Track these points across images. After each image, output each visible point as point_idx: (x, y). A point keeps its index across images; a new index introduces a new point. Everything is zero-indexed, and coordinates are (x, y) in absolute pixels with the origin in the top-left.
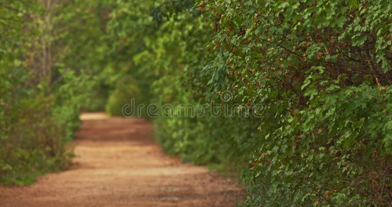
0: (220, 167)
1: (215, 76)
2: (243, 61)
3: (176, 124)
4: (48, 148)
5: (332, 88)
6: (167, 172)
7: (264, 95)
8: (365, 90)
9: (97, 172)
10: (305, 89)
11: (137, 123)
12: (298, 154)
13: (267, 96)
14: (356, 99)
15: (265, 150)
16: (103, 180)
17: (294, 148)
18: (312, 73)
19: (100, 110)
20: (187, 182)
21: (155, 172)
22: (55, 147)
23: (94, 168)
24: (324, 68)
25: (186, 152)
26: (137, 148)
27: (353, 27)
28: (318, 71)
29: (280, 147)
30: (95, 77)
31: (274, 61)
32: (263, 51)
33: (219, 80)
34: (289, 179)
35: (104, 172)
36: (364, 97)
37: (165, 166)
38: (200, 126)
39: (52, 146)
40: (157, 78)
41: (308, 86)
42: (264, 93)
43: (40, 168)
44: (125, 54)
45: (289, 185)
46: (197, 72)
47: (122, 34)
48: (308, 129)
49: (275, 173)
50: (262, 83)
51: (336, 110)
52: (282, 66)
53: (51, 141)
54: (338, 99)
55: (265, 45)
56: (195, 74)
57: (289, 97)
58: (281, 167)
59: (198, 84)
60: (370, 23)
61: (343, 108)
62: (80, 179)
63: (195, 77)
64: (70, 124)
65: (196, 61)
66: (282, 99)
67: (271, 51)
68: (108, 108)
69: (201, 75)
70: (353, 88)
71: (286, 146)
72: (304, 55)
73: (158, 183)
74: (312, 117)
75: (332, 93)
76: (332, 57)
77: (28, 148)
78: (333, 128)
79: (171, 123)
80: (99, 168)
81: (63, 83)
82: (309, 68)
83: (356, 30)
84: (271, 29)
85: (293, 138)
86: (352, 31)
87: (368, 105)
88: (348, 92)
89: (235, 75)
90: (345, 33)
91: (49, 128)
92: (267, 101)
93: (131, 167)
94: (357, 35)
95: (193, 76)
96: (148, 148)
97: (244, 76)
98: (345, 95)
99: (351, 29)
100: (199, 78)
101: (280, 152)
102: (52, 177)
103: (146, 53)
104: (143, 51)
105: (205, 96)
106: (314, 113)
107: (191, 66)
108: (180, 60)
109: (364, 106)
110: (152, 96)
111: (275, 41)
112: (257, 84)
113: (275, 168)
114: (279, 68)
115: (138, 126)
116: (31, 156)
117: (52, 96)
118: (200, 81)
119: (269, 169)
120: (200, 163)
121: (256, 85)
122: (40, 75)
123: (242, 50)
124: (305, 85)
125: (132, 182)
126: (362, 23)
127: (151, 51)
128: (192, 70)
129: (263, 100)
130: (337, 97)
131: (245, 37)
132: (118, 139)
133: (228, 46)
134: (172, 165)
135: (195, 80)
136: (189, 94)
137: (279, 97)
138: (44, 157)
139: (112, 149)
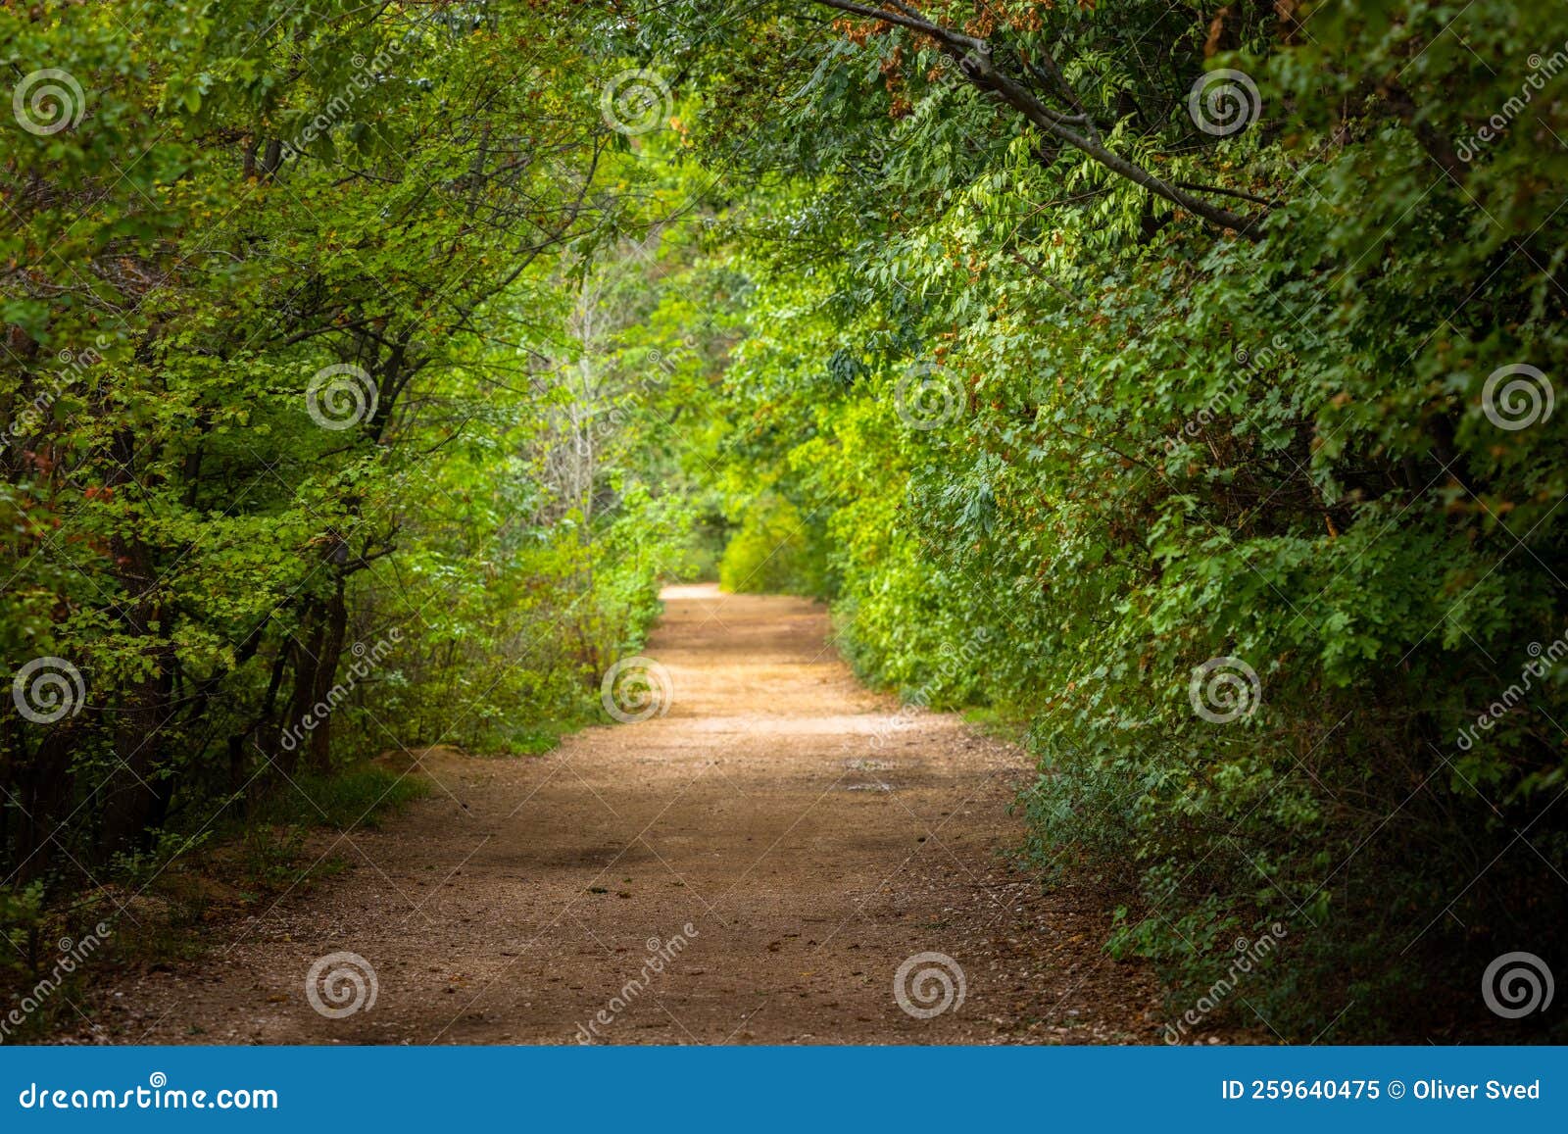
0: (992, 715)
1: (972, 509)
2: (1032, 478)
3: (889, 614)
4: (585, 668)
5: (1212, 543)
6: (865, 725)
7: (1075, 552)
8: (1286, 546)
9: (700, 725)
10: (1154, 543)
11: (797, 610)
12: (1147, 683)
13: (1080, 556)
14: (1265, 567)
15: (1080, 674)
16: (715, 742)
17: (1142, 669)
18: (1169, 510)
19: (707, 577)
20: (912, 750)
21: (838, 726)
22: (600, 664)
23: (693, 715)
24: (1197, 500)
25: (912, 681)
26: (795, 669)
27: (1266, 409)
28: (1182, 505)
29: (1111, 669)
30: (696, 499)
31: (1096, 479)
32: (1073, 458)
33: (982, 516)
34: (1127, 737)
35: (716, 725)
36: (1282, 561)
37: (863, 712)
38: (945, 619)
39: (594, 663)
40: (846, 504)
41: (1161, 538)
42: (1076, 549)
43: (567, 715)
44: (768, 444)
45: (1126, 750)
46: (932, 496)
47: (761, 397)
48: (1162, 629)
49: (1095, 724)
50: (1070, 527)
51: (1223, 587)
52: (1114, 491)
53: (593, 650)
54: (1224, 566)
55: (1077, 445)
56: (928, 499)
57: (1131, 557)
58: (1109, 711)
59: (936, 524)
60: (1302, 400)
61: (1237, 585)
62: (660, 742)
63: (928, 509)
64: (638, 612)
65: (930, 470)
66: (1115, 562)
67: (1089, 457)
68: (725, 572)
69: (943, 505)
70: (1259, 541)
71: (1124, 666)
72: (1161, 467)
73: (844, 749)
74: (1174, 602)
75: (1212, 552)
76: (1223, 473)
77: (539, 667)
78: (1216, 626)
79: (877, 610)
80: (707, 715)
81: (619, 512)
82: (1166, 498)
83: (1271, 415)
84: (1089, 411)
85: (1139, 648)
86: (1261, 419)
87: (1292, 577)
88: (1248, 551)
89: (1015, 506)
90: (1246, 421)
91: (587, 619)
92: (1082, 567)
93: (782, 714)
94: (1274, 426)
95: (924, 506)
96: (823, 670)
97: (1031, 510)
98: (1239, 557)
99: (1260, 412)
100: (936, 511)
101: (1110, 678)
102: (594, 735)
103: (819, 441)
104: (812, 438)
105: (950, 552)
106: (1176, 595)
107: (920, 483)
108: (896, 462)
109: (1282, 581)
110: (831, 545)
111: (1100, 437)
112: (1059, 530)
113: (1097, 713)
114: (1106, 496)
115: (798, 618)
116: (546, 684)
117: (595, 545)
118: (938, 519)
119: (1084, 714)
120: (942, 704)
121: (1056, 532)
122: (567, 495)
123: (1025, 454)
124: (1156, 535)
125: (782, 748)
126: (1285, 400)
127: (830, 437)
128: (922, 492)
129: (1072, 563)
130: (1223, 561)
131: (1033, 428)
132: (748, 647)
133: (996, 446)
134: (877, 710)
135: (929, 514)
136: (913, 544)
137: (1108, 559)
138: (578, 688)
139: (736, 671)
